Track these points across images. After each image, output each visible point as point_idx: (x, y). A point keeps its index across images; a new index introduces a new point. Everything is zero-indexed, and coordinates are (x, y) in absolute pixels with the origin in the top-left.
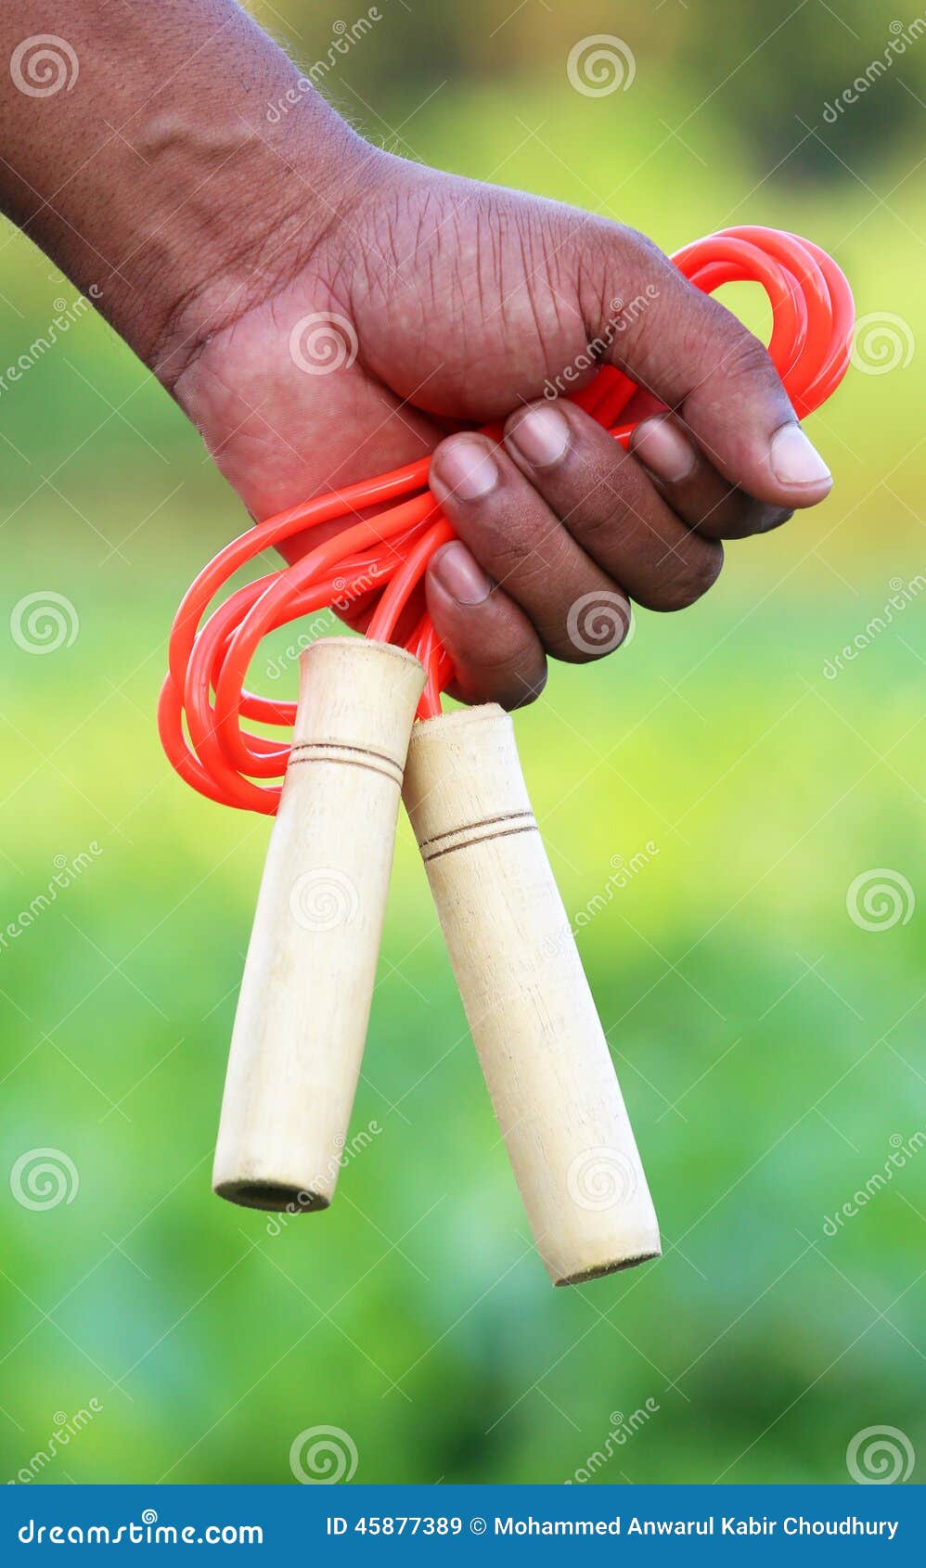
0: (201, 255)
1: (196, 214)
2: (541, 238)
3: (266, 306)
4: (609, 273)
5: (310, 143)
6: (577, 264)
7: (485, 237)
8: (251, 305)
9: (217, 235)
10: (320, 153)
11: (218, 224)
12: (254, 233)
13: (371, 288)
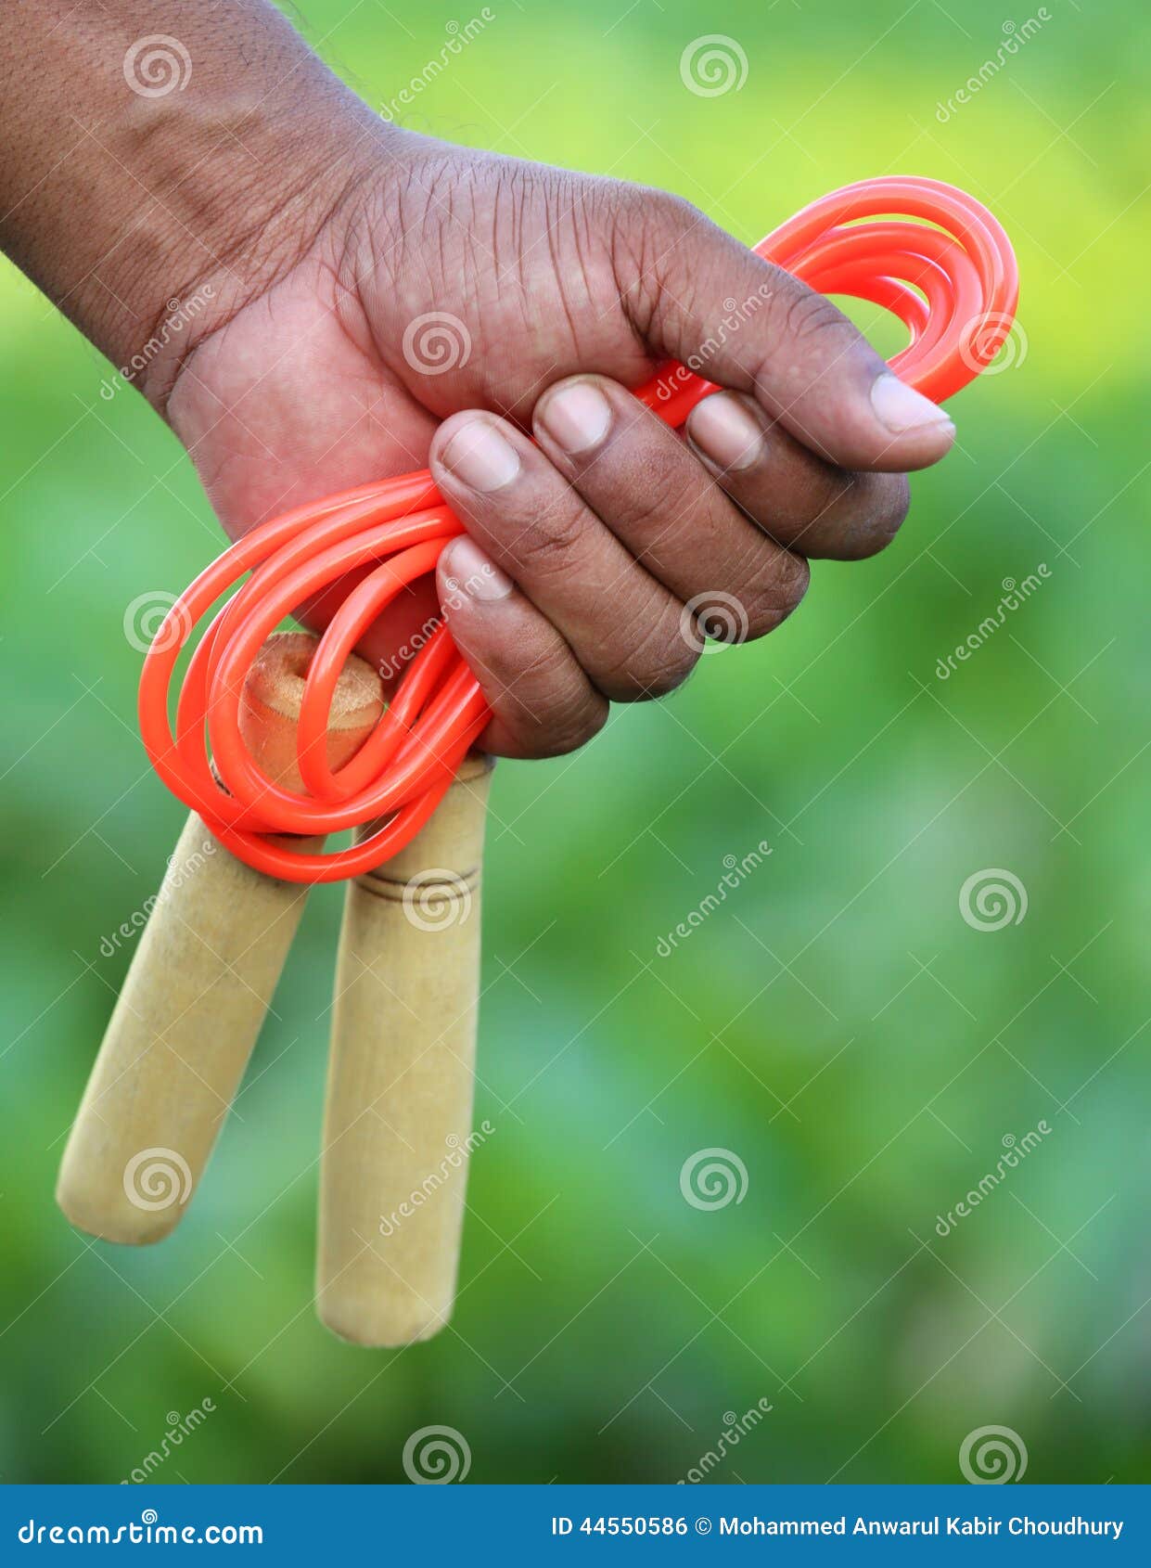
0: (194, 246)
1: (188, 203)
2: (570, 203)
3: (263, 300)
4: (649, 234)
5: (320, 117)
6: (610, 227)
7: (505, 200)
8: (249, 300)
9: (211, 224)
10: (331, 127)
11: (213, 212)
12: (253, 218)
13: (376, 267)
